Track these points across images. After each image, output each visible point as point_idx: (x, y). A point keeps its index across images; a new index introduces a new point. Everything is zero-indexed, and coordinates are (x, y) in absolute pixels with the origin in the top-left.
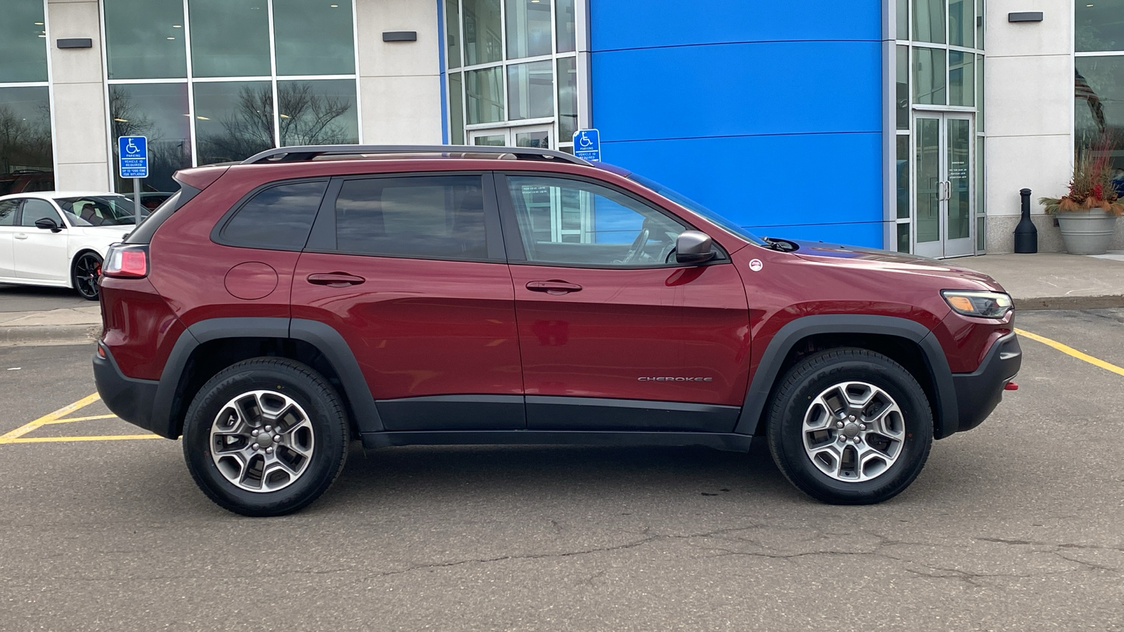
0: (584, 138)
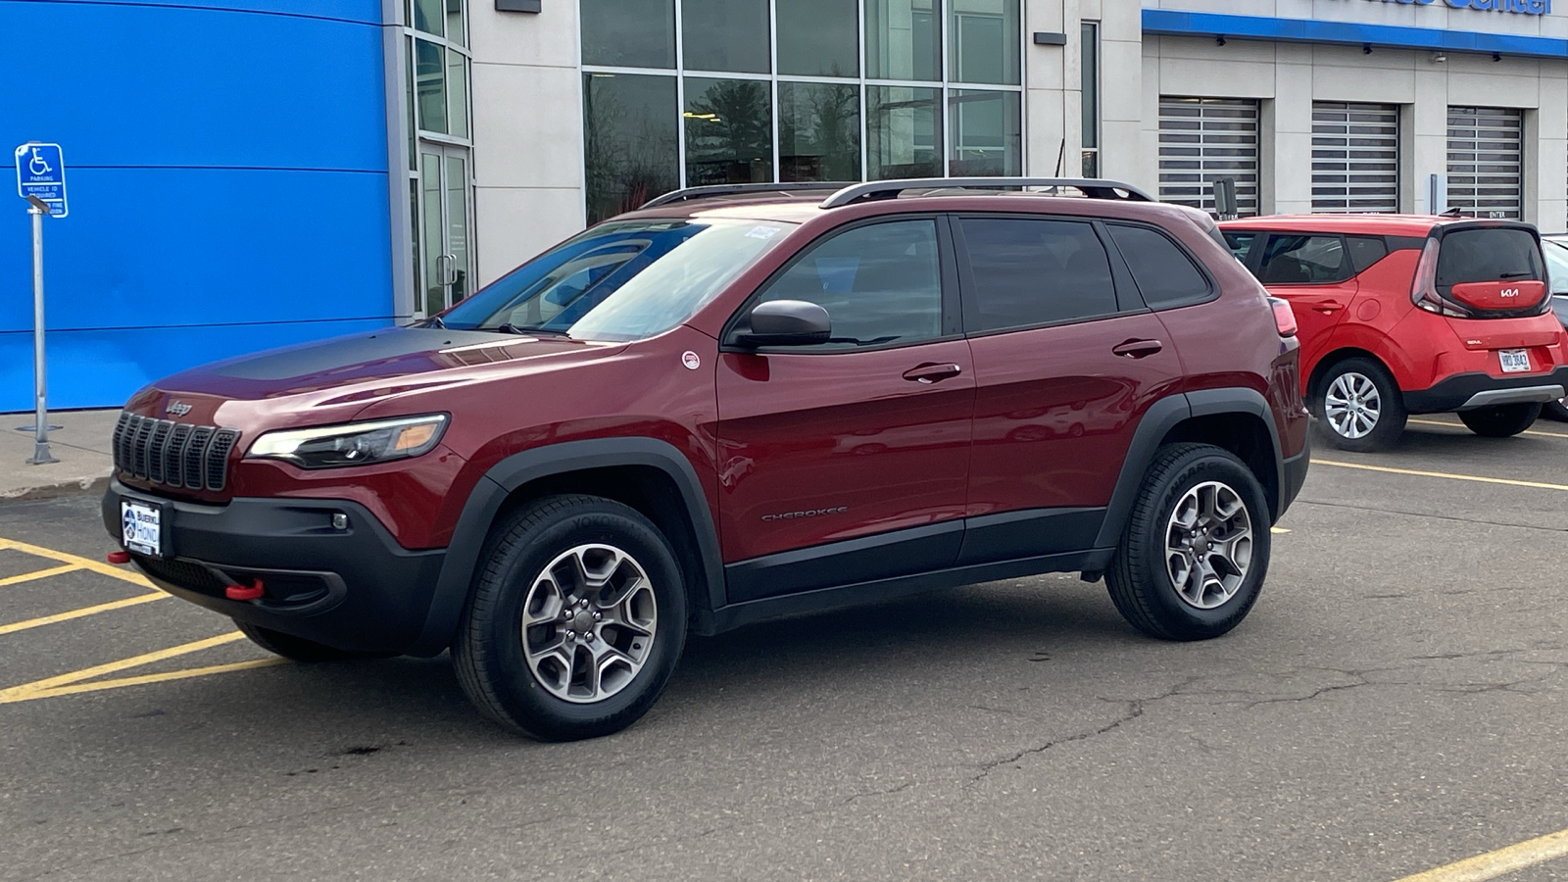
0: (37, 159)
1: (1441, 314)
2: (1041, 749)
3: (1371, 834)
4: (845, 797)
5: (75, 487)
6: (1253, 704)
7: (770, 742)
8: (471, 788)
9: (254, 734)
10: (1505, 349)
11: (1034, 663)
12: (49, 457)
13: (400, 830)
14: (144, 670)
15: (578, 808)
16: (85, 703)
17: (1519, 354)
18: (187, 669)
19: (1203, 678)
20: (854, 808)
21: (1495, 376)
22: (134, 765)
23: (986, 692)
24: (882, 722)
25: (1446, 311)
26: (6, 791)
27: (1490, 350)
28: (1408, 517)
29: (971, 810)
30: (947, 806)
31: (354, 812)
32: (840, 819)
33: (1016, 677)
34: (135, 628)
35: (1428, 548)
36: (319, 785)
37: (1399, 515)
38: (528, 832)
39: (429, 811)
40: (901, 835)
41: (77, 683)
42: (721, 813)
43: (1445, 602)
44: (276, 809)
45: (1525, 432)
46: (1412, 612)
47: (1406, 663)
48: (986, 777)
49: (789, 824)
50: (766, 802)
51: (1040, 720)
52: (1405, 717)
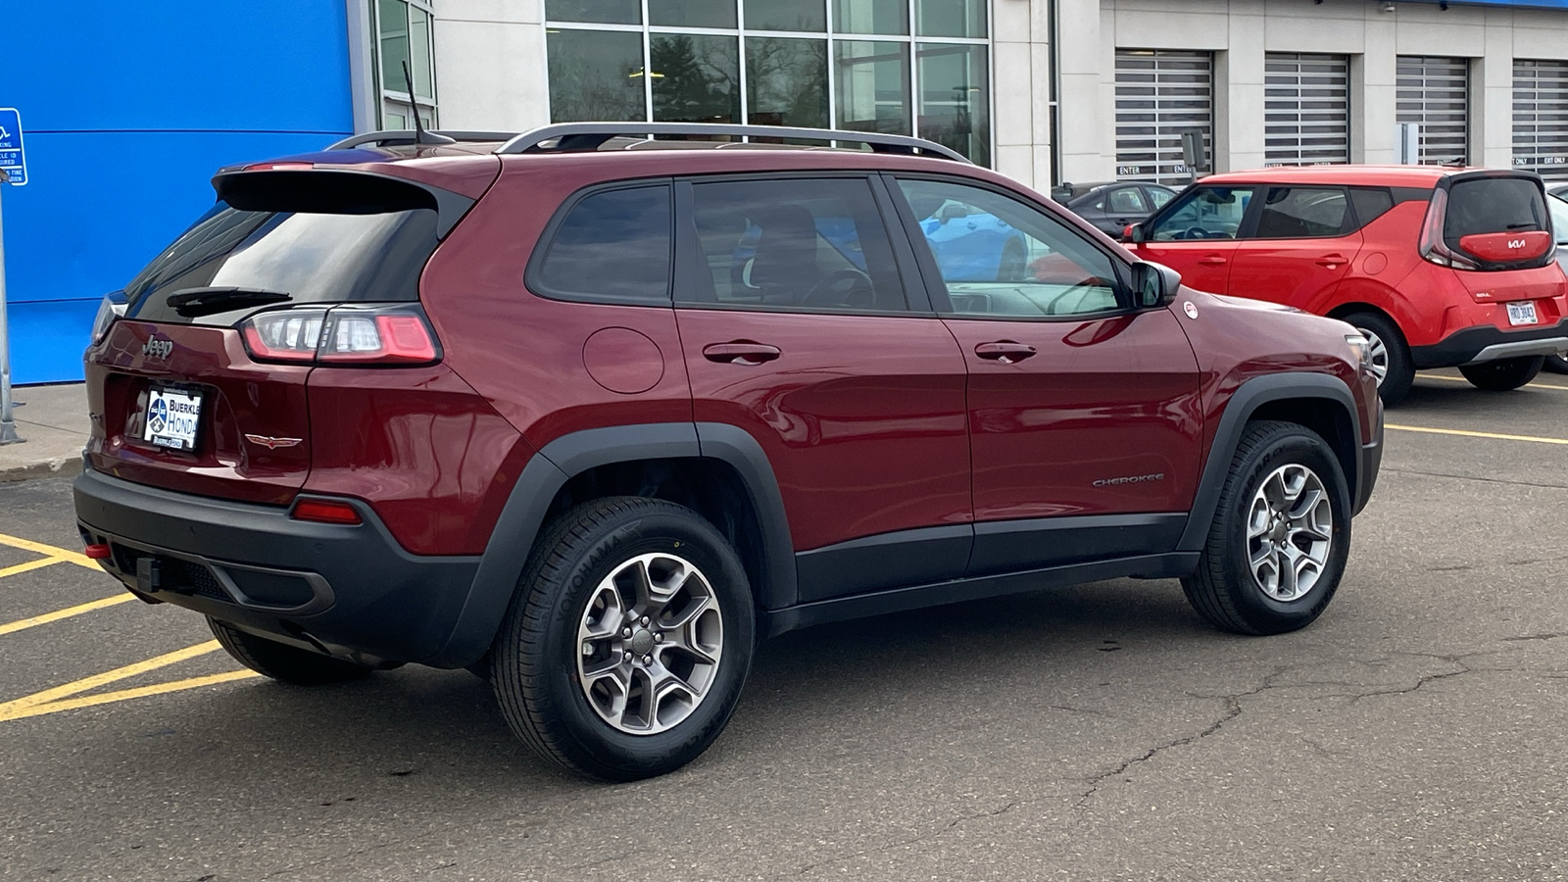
1: (1449, 266)
2: (1146, 758)
3: (1539, 854)
4: (948, 821)
5: (44, 469)
6: (1357, 698)
7: (848, 755)
8: (530, 818)
9: (278, 754)
10: (1513, 302)
11: (1106, 654)
12: (15, 437)
13: (461, 873)
14: (145, 679)
15: (654, 841)
16: (85, 721)
17: (1526, 306)
18: (193, 677)
19: (1292, 668)
20: (962, 834)
21: (1503, 329)
22: (151, 795)
23: (1065, 689)
24: (963, 727)
25: (1455, 264)
26: (9, 832)
27: (1498, 303)
28: (1440, 479)
29: (1091, 834)
30: (1063, 830)
31: (405, 851)
32: (949, 849)
33: (1091, 670)
34: (129, 629)
35: (1473, 513)
36: (361, 816)
37: (1430, 477)
38: (605, 872)
39: (488, 847)
40: (1024, 868)
41: (74, 696)
42: (816, 844)
43: (1514, 574)
44: (316, 848)
45: (1528, 385)
46: (1484, 587)
47: (1501, 646)
48: (1096, 794)
49: (894, 857)
50: (861, 830)
51: (1134, 721)
52: (1523, 711)
